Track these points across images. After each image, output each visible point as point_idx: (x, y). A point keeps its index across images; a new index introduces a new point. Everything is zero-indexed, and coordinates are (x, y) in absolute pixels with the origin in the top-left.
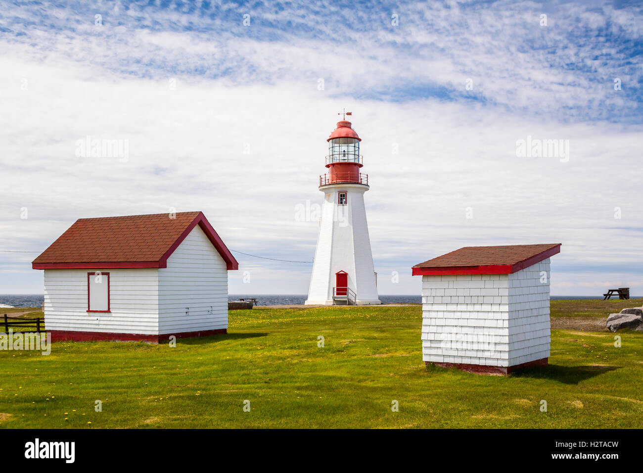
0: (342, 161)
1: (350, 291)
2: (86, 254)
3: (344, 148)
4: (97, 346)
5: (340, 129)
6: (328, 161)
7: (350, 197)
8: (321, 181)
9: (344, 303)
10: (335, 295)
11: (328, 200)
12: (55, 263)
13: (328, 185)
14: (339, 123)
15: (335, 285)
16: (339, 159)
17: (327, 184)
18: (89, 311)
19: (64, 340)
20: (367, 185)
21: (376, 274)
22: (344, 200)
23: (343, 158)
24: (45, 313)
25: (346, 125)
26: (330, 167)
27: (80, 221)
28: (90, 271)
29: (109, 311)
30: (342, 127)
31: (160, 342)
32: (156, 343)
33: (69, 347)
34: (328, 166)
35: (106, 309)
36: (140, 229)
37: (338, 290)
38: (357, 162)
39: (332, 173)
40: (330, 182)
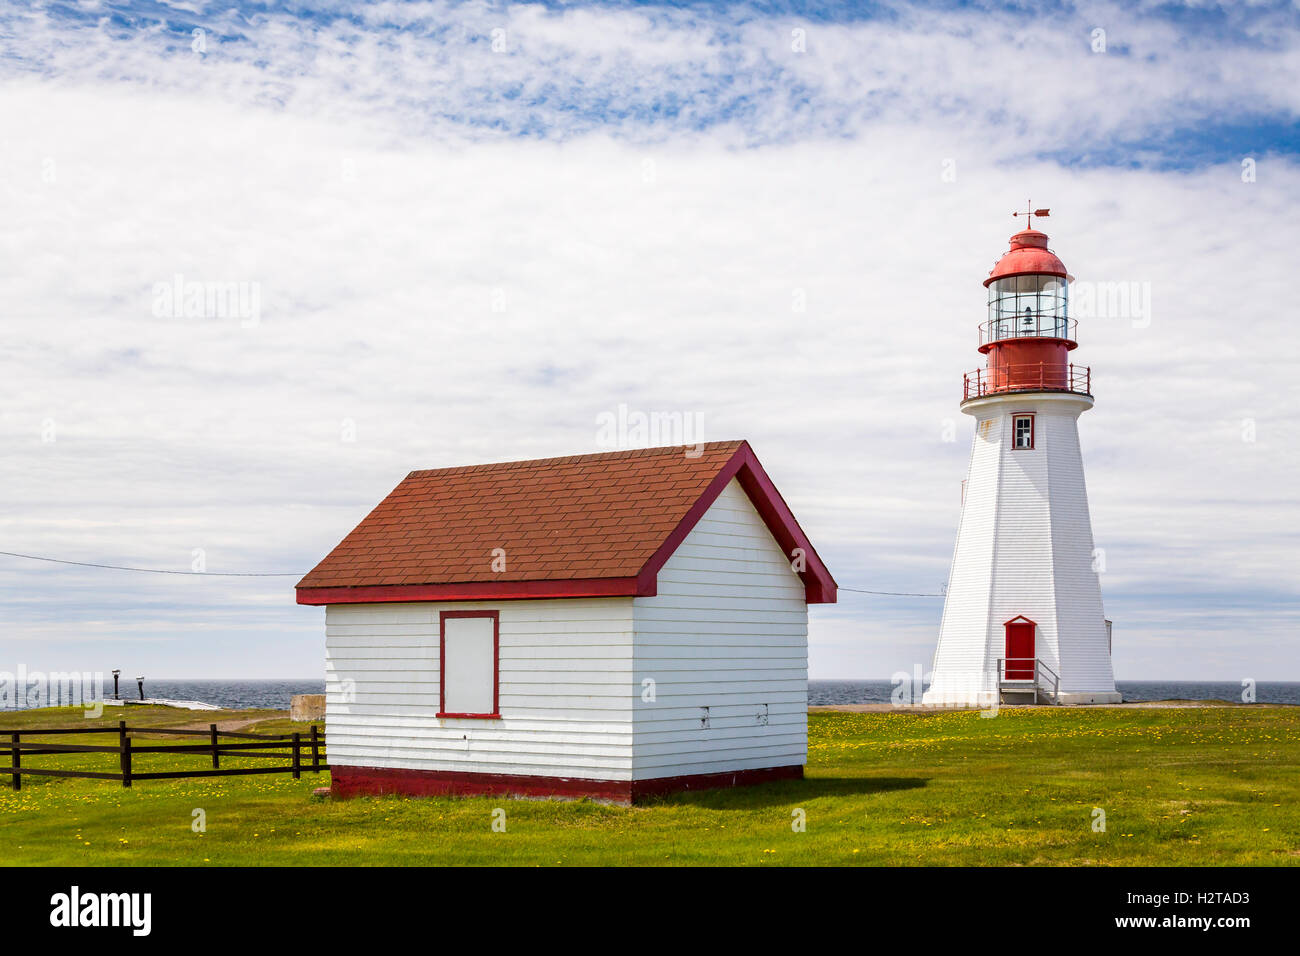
0: (1022, 335)
1: (1041, 668)
2: (435, 563)
3: (1028, 301)
4: (467, 811)
5: (1018, 254)
6: (985, 335)
7: (1042, 427)
8: (966, 388)
9: (1025, 698)
10: (1003, 680)
11: (985, 437)
12: (355, 587)
13: (985, 397)
14: (1017, 237)
15: (1003, 655)
16: (1012, 330)
17: (982, 394)
18: (442, 715)
19: (376, 793)
20: (1088, 394)
21: (1109, 623)
22: (1027, 436)
23: (1024, 328)
24: (328, 720)
25: (1033, 242)
26: (991, 352)
27: (415, 476)
28: (447, 608)
29: (495, 716)
30: (1023, 247)
31: (635, 802)
32: (624, 805)
33: (393, 811)
34: (984, 350)
35: (490, 710)
36: (579, 493)
37: (1009, 665)
38: (1060, 335)
39: (996, 366)
40: (990, 389)
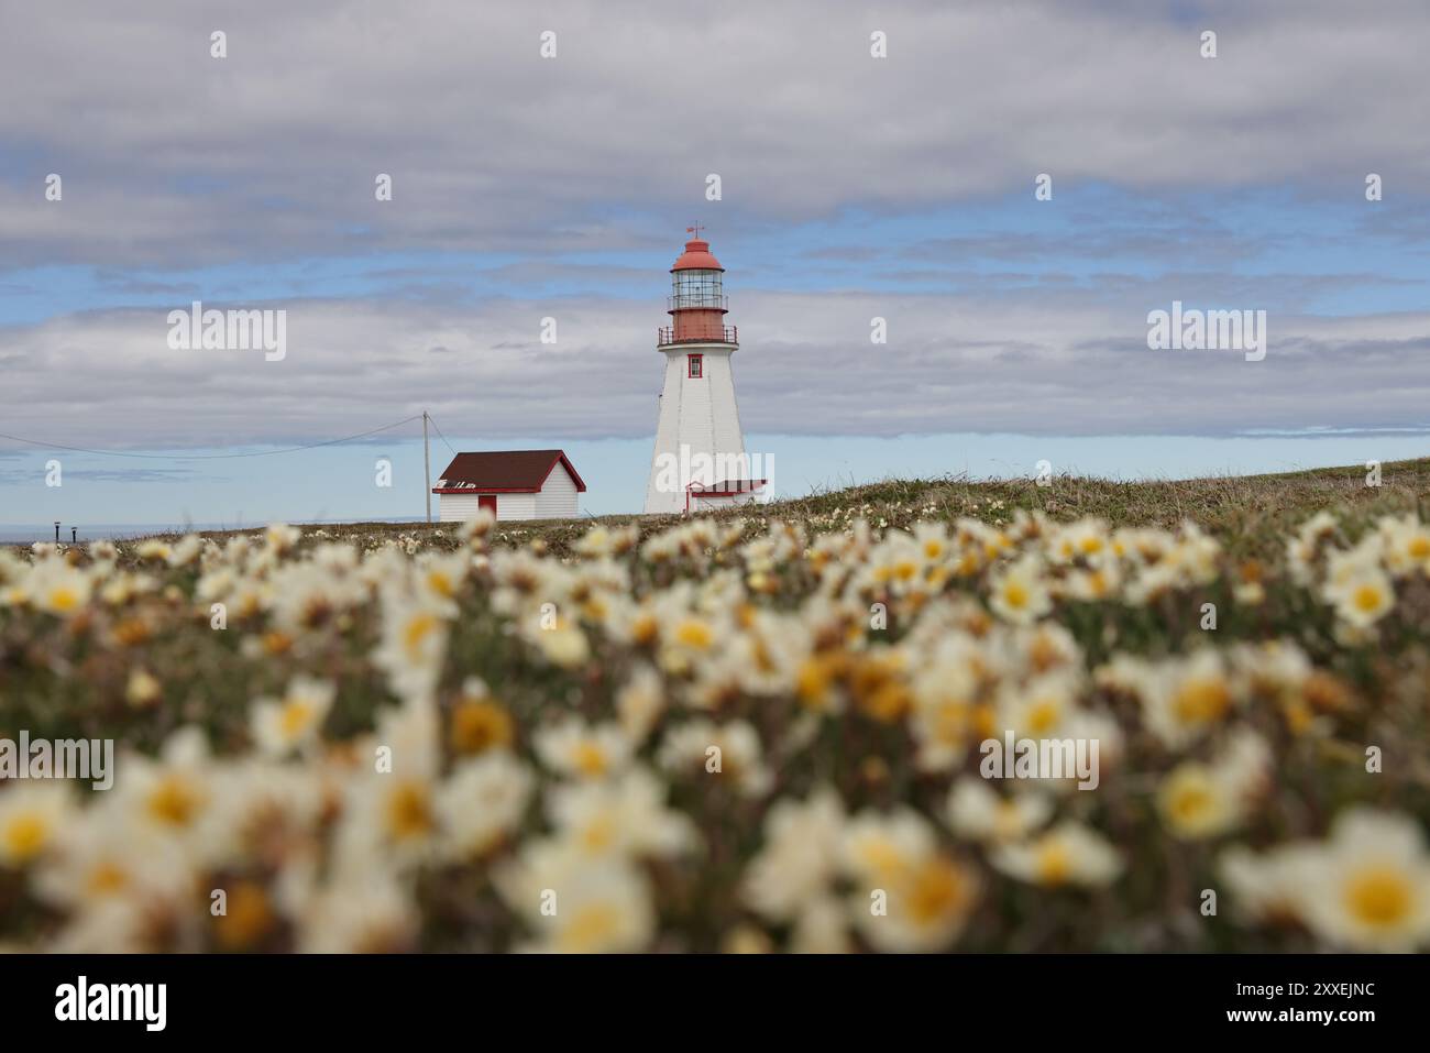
0: (693, 305)
5: (689, 254)
6: (671, 303)
7: (706, 363)
8: (661, 338)
11: (675, 367)
13: (672, 344)
14: (687, 244)
16: (689, 302)
17: (670, 342)
22: (698, 369)
23: (695, 301)
25: (699, 248)
26: (674, 314)
30: (693, 250)
34: (671, 313)
38: (718, 306)
39: (678, 324)
40: (675, 339)
